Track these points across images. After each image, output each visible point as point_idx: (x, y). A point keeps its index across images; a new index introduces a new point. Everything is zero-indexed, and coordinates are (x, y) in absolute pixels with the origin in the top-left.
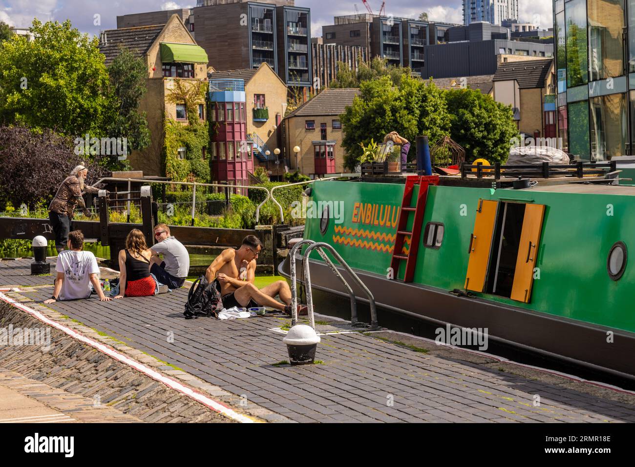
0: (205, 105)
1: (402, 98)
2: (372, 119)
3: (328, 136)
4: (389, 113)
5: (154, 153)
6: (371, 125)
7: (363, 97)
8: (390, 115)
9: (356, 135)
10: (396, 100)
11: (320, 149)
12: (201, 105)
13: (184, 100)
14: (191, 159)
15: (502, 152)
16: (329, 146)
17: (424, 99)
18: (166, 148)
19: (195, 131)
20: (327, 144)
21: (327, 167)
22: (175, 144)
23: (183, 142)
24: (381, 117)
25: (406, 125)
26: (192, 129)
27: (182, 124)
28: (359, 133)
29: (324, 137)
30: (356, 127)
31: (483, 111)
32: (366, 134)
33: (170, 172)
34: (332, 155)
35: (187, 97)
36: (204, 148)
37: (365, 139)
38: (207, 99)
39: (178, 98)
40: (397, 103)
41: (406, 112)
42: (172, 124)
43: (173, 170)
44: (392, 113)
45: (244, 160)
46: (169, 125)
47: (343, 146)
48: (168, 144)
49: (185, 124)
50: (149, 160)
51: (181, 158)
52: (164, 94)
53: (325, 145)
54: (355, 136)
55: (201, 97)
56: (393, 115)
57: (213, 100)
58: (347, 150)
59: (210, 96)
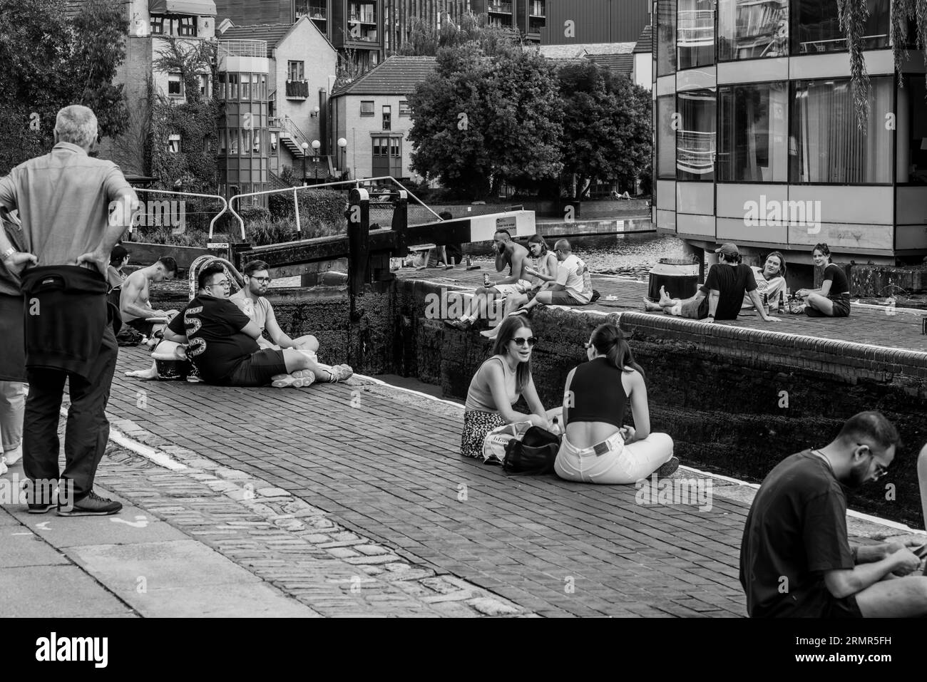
0: (210, 76)
1: (495, 73)
2: (451, 103)
3: (392, 125)
4: (475, 94)
5: (135, 142)
6: (450, 110)
7: (441, 71)
8: (478, 97)
9: (429, 124)
10: (487, 75)
11: (380, 143)
12: (205, 76)
13: (181, 67)
14: (188, 151)
15: (637, 155)
16: (393, 138)
17: (527, 75)
18: (152, 135)
19: (196, 112)
20: (391, 135)
21: (390, 167)
22: (166, 129)
23: (177, 126)
24: (464, 100)
25: (500, 112)
26: (190, 109)
27: (176, 101)
28: (433, 121)
29: (387, 125)
30: (429, 114)
31: (612, 95)
32: (443, 124)
33: (157, 170)
34: (397, 152)
35: (185, 63)
36: (207, 137)
37: (440, 131)
38: (214, 67)
39: (172, 65)
40: (488, 81)
41: (499, 94)
42: (161, 101)
43: (162, 167)
44: (480, 94)
45: (264, 155)
46: (159, 101)
47: (409, 139)
48: (155, 129)
49: (182, 101)
50: (128, 152)
51: (173, 149)
52: (151, 58)
53: (388, 137)
54: (426, 126)
55: (205, 64)
56: (481, 98)
57: (221, 69)
58: (415, 146)
59: (218, 62)
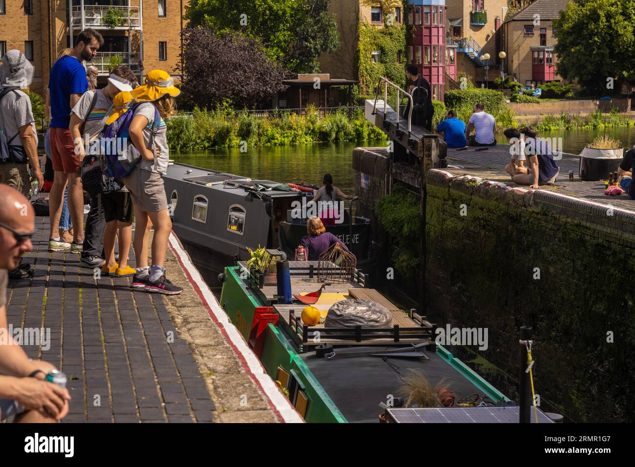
0: (402, 8)
3: (547, 42)
5: (347, 56)
6: (584, 31)
8: (605, 20)
11: (538, 55)
12: (398, 8)
13: (380, 3)
14: (386, 62)
16: (548, 52)
18: (359, 50)
19: (391, 34)
20: (546, 50)
21: (545, 74)
22: (369, 47)
23: (377, 45)
24: (595, 23)
26: (387, 32)
27: (377, 27)
29: (543, 42)
33: (363, 76)
34: (551, 62)
36: (400, 52)
38: (405, 3)
39: (374, 1)
42: (366, 27)
43: (366, 73)
44: (606, 18)
45: (441, 64)
46: (364, 28)
48: (361, 47)
49: (380, 27)
50: (343, 63)
51: (375, 61)
53: (544, 51)
56: (607, 21)
57: (410, 3)
